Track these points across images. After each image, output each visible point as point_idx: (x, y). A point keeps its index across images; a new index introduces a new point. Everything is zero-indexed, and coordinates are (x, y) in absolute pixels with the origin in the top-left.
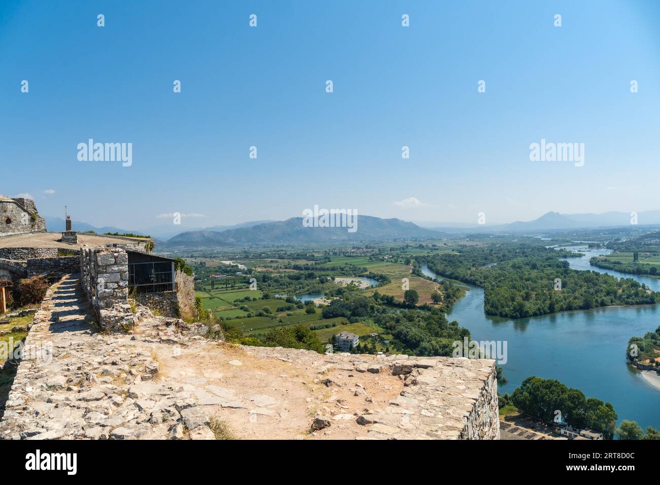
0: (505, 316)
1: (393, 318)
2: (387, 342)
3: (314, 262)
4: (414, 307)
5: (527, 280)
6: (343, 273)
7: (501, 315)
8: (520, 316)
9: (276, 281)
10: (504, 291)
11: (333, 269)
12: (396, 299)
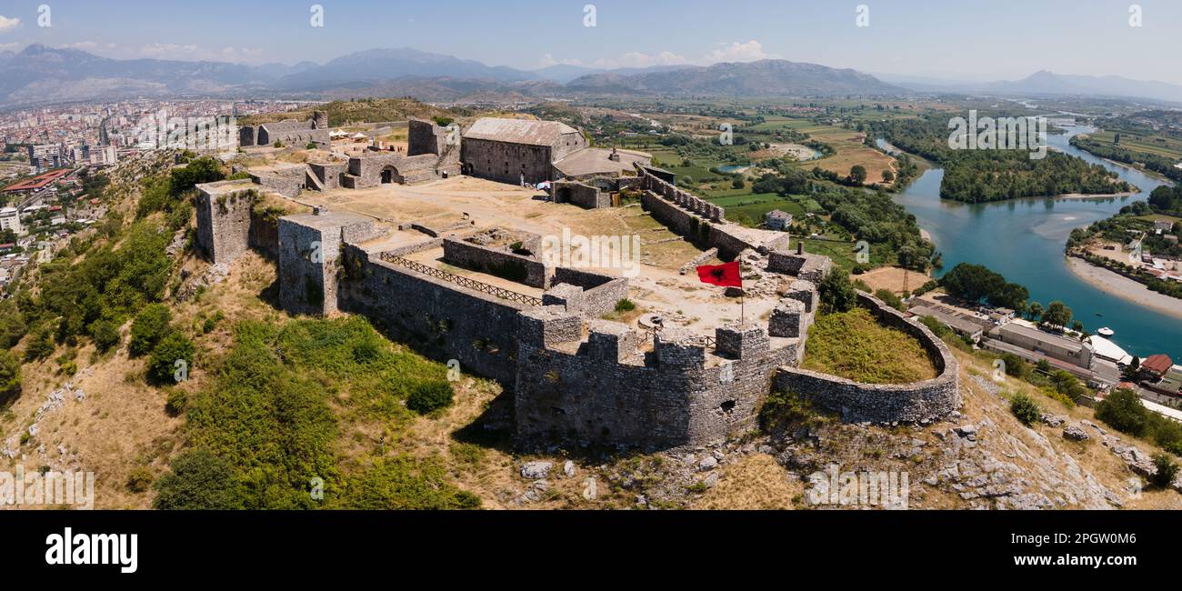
0: (960, 200)
1: (832, 199)
2: (823, 223)
3: (743, 123)
4: (861, 185)
5: (994, 159)
6: (780, 137)
7: (957, 199)
8: (977, 200)
9: (698, 145)
10: (964, 172)
11: (766, 133)
12: (839, 175)
